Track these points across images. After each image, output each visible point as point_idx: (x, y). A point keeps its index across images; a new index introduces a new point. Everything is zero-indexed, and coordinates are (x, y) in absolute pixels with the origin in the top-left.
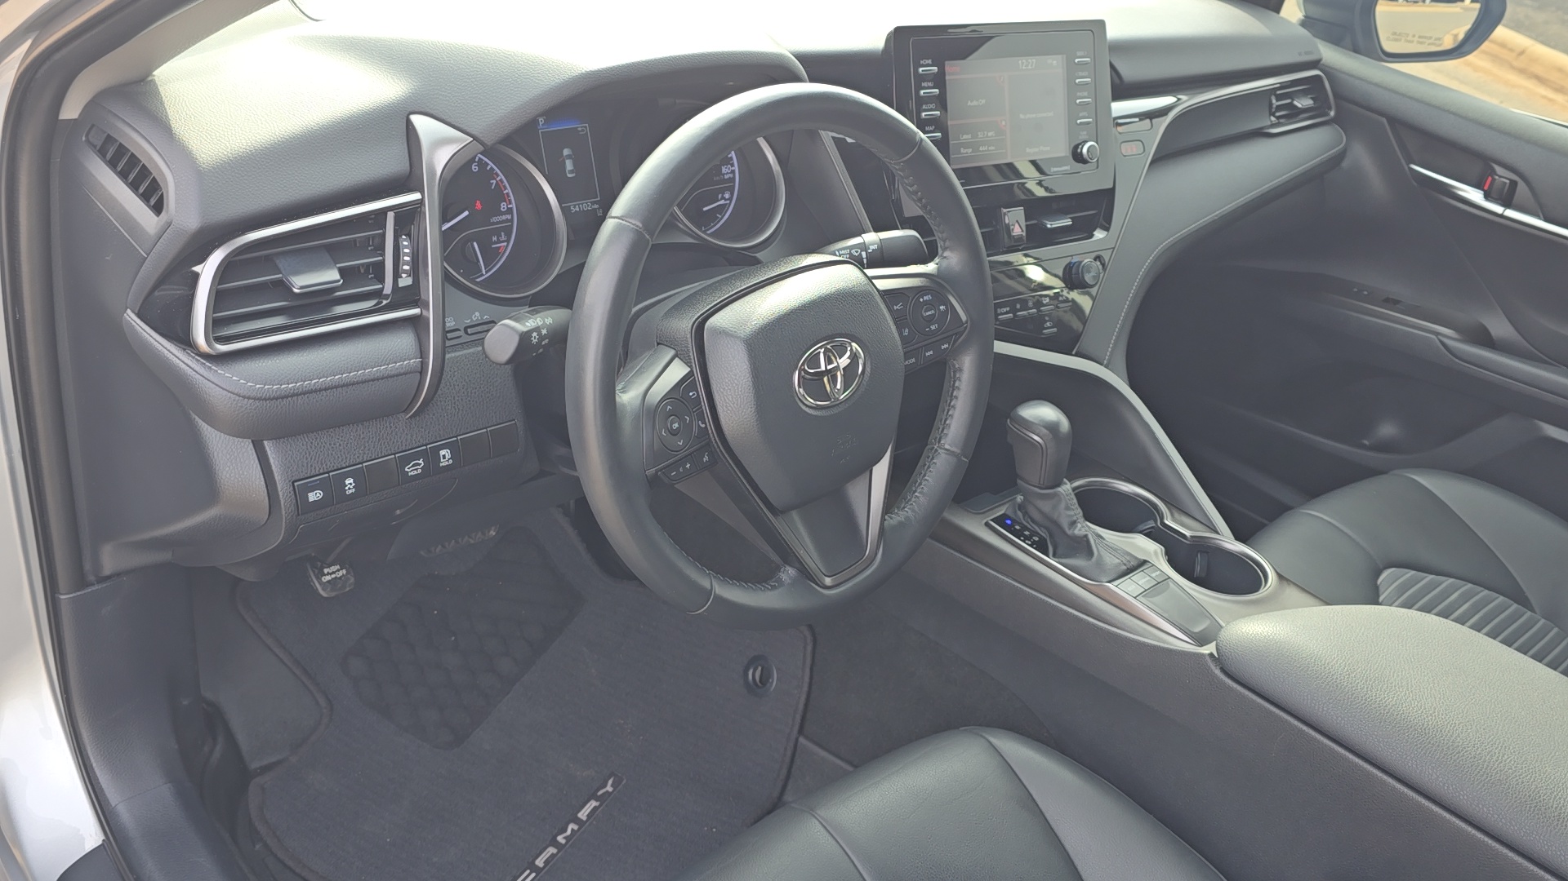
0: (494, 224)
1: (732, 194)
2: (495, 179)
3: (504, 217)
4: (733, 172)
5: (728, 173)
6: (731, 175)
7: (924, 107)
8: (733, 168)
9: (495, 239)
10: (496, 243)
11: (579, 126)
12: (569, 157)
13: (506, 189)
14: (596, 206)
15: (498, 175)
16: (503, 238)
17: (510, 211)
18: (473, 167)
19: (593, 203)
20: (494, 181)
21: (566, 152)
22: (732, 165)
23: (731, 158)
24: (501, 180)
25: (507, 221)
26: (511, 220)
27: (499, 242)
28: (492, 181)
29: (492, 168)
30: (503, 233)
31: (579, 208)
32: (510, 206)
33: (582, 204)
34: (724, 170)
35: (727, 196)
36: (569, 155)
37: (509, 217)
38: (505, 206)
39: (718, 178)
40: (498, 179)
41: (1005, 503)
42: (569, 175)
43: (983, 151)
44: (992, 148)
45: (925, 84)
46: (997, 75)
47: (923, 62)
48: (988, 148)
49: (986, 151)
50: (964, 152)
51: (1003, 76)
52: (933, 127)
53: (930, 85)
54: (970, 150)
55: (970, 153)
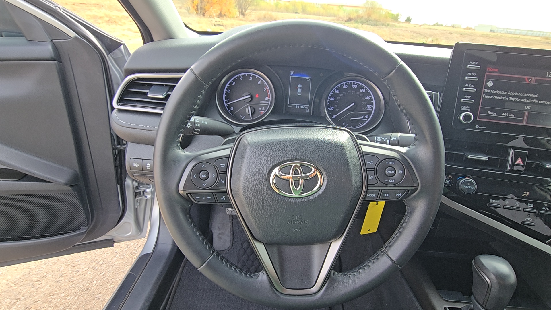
0: (261, 103)
1: (369, 117)
2: (266, 88)
3: (266, 102)
4: (372, 108)
5: (369, 108)
6: (371, 110)
7: (466, 85)
8: (372, 107)
9: (260, 109)
10: (260, 110)
11: (308, 78)
12: (300, 88)
13: (269, 93)
14: (306, 108)
15: (267, 87)
16: (263, 109)
17: (268, 100)
18: (259, 82)
19: (305, 107)
20: (265, 89)
21: (299, 86)
22: (373, 106)
23: (373, 103)
24: (268, 89)
25: (267, 104)
26: (268, 104)
27: (261, 110)
28: (264, 89)
29: (265, 84)
30: (264, 108)
31: (299, 107)
32: (269, 99)
33: (301, 106)
34: (368, 106)
35: (366, 117)
36: (300, 87)
37: (268, 102)
38: (267, 99)
39: (364, 109)
40: (267, 88)
41: (466, 303)
42: (298, 94)
43: (504, 116)
44: (512, 115)
45: (470, 74)
46: (526, 77)
47: (472, 63)
48: (509, 115)
49: (506, 116)
50: (489, 114)
51: (531, 79)
52: (470, 97)
53: (473, 74)
54: (495, 113)
55: (495, 115)
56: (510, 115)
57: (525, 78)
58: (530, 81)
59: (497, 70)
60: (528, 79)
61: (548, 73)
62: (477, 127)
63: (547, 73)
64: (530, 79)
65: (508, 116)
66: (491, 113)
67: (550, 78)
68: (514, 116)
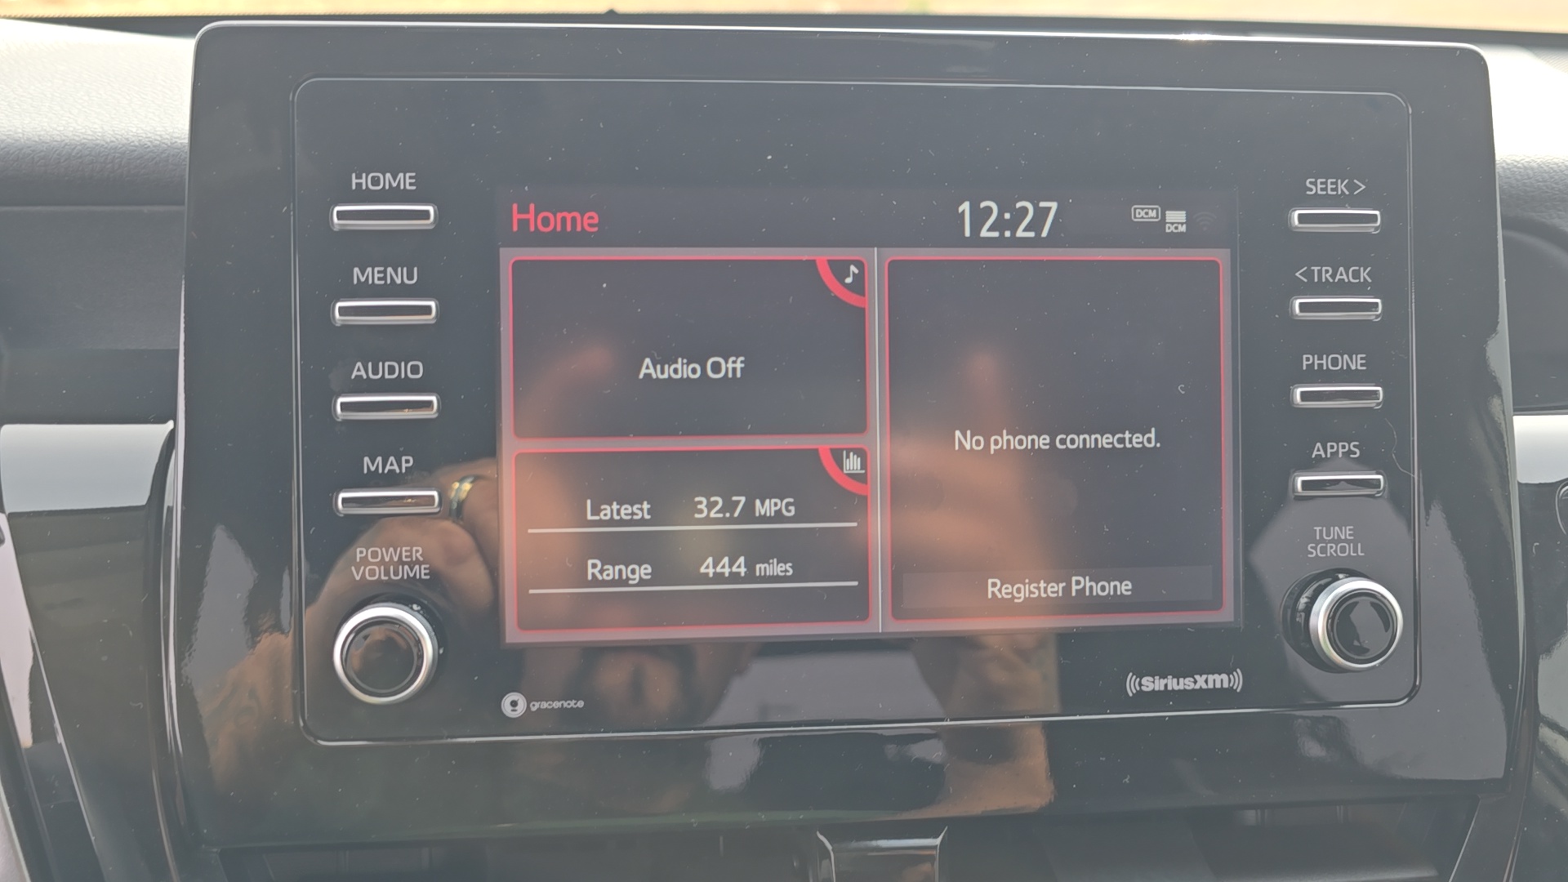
7: (354, 371)
43: (719, 578)
44: (776, 568)
45: (373, 275)
46: (821, 255)
47: (365, 181)
48: (750, 566)
49: (735, 578)
50: (595, 582)
51: (859, 264)
52: (408, 462)
53: (400, 277)
54: (645, 571)
55: (642, 582)
56: (760, 568)
57: (812, 263)
58: (849, 280)
59: (588, 221)
60: (839, 268)
61: (965, 207)
62: (514, 704)
63: (961, 209)
64: (853, 269)
65: (751, 577)
66: (611, 572)
67: (989, 242)
68: (787, 568)
